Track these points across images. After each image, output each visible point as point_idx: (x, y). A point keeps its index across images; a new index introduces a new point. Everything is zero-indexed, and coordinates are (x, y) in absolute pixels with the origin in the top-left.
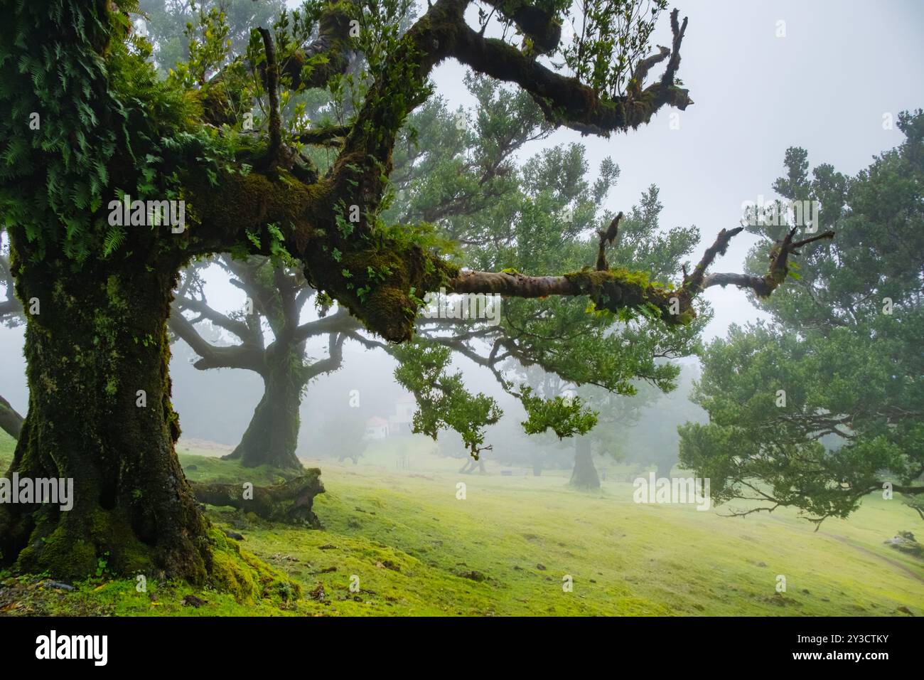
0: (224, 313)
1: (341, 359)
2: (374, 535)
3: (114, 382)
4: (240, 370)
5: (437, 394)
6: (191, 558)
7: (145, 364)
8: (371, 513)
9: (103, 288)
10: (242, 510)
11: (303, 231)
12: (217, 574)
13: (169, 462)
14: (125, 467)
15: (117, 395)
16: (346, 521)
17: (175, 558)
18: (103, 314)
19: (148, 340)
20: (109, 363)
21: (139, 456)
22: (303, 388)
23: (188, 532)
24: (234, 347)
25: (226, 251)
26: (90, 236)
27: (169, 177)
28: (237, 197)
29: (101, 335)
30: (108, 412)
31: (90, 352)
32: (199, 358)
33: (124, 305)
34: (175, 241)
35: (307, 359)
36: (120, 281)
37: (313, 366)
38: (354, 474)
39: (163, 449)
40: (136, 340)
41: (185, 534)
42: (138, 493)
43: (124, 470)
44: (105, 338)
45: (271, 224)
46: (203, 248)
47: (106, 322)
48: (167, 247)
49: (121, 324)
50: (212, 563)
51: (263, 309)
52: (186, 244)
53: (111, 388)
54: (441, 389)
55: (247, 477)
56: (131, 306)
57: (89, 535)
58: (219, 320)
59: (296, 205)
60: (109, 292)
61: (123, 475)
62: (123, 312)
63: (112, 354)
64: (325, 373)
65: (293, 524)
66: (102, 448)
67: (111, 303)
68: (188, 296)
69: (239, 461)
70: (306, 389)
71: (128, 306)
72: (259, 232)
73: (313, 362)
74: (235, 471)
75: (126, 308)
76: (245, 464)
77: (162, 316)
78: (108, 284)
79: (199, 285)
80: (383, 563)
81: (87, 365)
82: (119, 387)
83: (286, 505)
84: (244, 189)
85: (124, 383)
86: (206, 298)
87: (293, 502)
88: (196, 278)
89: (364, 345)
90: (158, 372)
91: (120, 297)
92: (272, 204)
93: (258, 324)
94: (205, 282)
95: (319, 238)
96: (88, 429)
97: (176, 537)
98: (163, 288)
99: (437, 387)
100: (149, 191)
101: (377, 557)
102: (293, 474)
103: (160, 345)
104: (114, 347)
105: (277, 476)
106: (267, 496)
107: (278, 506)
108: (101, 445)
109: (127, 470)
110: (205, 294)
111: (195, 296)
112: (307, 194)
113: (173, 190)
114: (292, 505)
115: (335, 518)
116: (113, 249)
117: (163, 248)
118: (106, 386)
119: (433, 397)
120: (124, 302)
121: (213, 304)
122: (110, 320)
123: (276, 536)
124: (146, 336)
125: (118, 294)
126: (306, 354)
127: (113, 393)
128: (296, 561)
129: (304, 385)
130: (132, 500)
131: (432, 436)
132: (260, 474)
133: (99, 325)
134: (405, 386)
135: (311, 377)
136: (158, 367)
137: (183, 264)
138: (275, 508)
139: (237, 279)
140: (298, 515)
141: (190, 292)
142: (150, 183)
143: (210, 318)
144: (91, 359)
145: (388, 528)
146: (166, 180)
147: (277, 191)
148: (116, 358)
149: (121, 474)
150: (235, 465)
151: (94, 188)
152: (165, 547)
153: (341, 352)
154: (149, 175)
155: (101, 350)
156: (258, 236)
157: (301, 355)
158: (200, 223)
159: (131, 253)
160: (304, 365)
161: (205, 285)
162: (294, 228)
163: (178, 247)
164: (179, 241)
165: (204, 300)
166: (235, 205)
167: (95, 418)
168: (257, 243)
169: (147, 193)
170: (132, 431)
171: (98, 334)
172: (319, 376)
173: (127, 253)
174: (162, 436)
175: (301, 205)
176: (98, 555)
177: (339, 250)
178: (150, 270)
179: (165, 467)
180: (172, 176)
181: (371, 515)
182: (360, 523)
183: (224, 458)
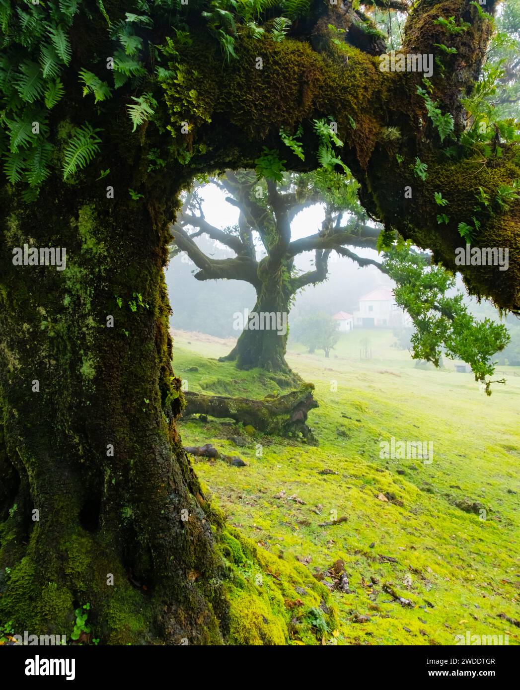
0: (219, 228)
1: (327, 271)
2: (363, 446)
3: (91, 362)
4: (235, 280)
5: (434, 315)
6: (200, 621)
7: (133, 336)
8: (357, 421)
9: (73, 225)
10: (241, 424)
11: (367, 130)
12: (236, 635)
13: (170, 474)
14: (111, 477)
15: (96, 380)
16: (334, 429)
17: (179, 622)
18: (75, 263)
19: (137, 302)
20: (84, 334)
21: (129, 463)
22: (291, 297)
23: (196, 575)
24: (229, 260)
25: (245, 166)
26: (49, 147)
27: (160, 47)
28: (266, 77)
29: (73, 293)
30: (85, 403)
31: (59, 316)
32: (198, 270)
33: (101, 249)
34: (171, 151)
35: (295, 271)
36: (96, 214)
37: (300, 277)
38: (331, 370)
39: (161, 455)
40: (120, 302)
41: (192, 577)
42: (128, 512)
43: (110, 482)
44: (79, 298)
45: (319, 119)
46: (212, 163)
47: (79, 275)
48: (159, 161)
49: (99, 278)
50: (229, 618)
51: (256, 225)
52: (189, 156)
53: (87, 369)
54: (439, 311)
55: (242, 380)
56: (112, 251)
57: (63, 575)
58: (215, 234)
59: (358, 86)
60: (82, 230)
61: (109, 487)
62: (101, 260)
63: (87, 322)
64: (311, 285)
65: (289, 438)
66: (80, 447)
67: (85, 246)
68: (188, 212)
69: (234, 363)
70: (294, 298)
71: (107, 250)
72: (299, 133)
73: (301, 274)
74: (231, 374)
75: (106, 254)
76: (241, 367)
77: (156, 264)
78: (80, 219)
79: (198, 203)
80: (385, 495)
81: (58, 333)
82: (98, 368)
83: (282, 419)
84: (276, 63)
85: (105, 364)
86: (204, 214)
87: (288, 417)
88: (195, 197)
89: (356, 262)
90: (151, 346)
91: (97, 239)
92: (321, 87)
93: (250, 239)
94: (203, 200)
95: (391, 142)
96: (62, 421)
97: (179, 586)
98: (156, 224)
99: (436, 308)
100: (130, 72)
101: (377, 486)
102: (284, 378)
103: (154, 307)
104: (89, 311)
105: (269, 380)
106: (264, 411)
107: (275, 420)
108: (78, 444)
109: (113, 481)
110: (203, 210)
111: (195, 213)
112: (374, 70)
113: (167, 68)
114: (288, 420)
115: (324, 425)
116: (77, 166)
117: (154, 162)
118: (81, 367)
119: (430, 318)
120: (102, 245)
121: (210, 220)
122: (85, 272)
123: (275, 455)
124: (134, 296)
125: (94, 232)
126: (294, 266)
127: (91, 377)
128: (303, 504)
129: (293, 295)
130: (122, 522)
131: (434, 362)
132: (253, 378)
133: (69, 279)
134: (406, 310)
135: (298, 288)
136: (151, 339)
137: (185, 187)
138: (272, 421)
139: (232, 197)
140: (293, 429)
141: (190, 209)
142: (132, 57)
143: (208, 233)
144: (61, 326)
145: (375, 438)
146: (157, 53)
147: (327, 66)
148: (92, 327)
149: (106, 486)
150: (230, 366)
151: (48, 68)
152: (165, 603)
153: (326, 265)
154: (130, 44)
155: (73, 315)
156: (298, 140)
157: (290, 267)
158: (210, 121)
159: (108, 171)
160: (292, 277)
161: (203, 202)
162: (354, 125)
163: (176, 160)
164: (178, 151)
165: (202, 216)
166: (264, 89)
167: (70, 408)
168: (298, 151)
169: (128, 74)
170: (118, 431)
171: (69, 291)
172: (306, 287)
173: (102, 172)
174: (159, 436)
175: (365, 88)
176: (76, 605)
177: (423, 161)
178: (135, 197)
179: (163, 482)
180: (165, 43)
181: (357, 423)
182: (348, 432)
183: (221, 360)
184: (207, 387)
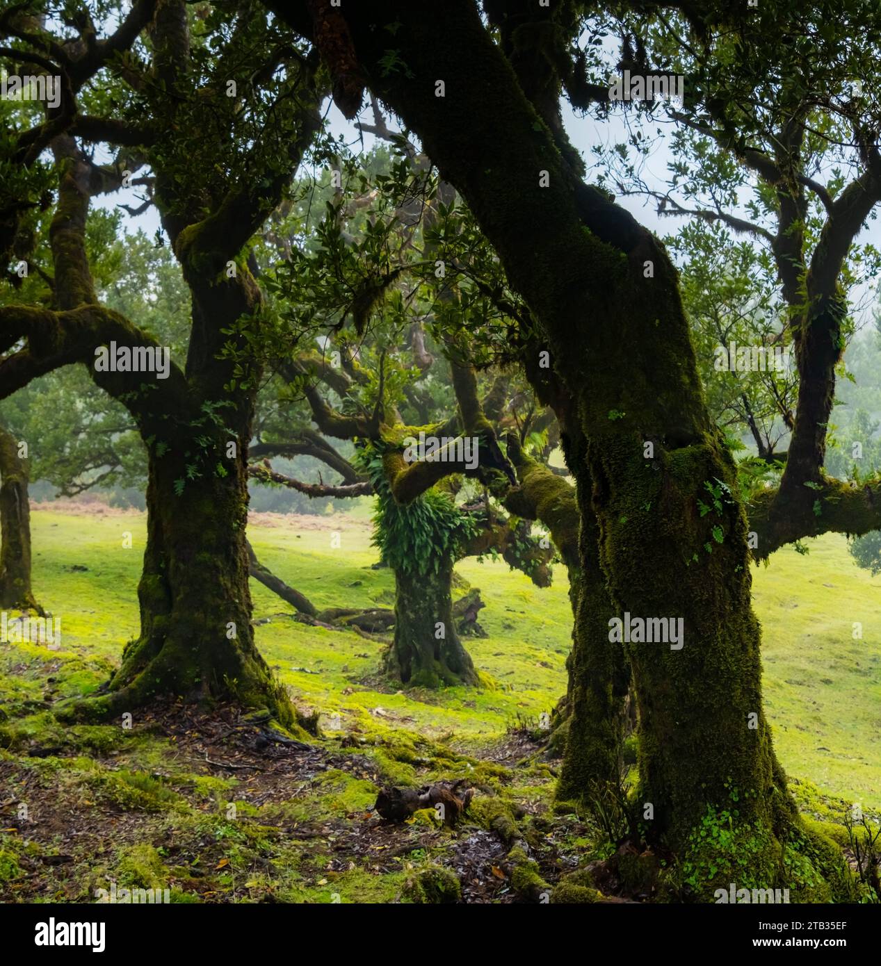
2: (527, 635)
8: (522, 612)
16: (500, 623)
65: (465, 635)
80: (541, 664)
87: (463, 618)
101: (535, 659)
115: (491, 620)
140: (467, 627)
145: (538, 627)
181: (521, 615)
182: (512, 625)
183: (375, 567)
184: (377, 600)
